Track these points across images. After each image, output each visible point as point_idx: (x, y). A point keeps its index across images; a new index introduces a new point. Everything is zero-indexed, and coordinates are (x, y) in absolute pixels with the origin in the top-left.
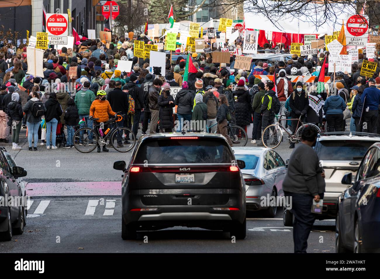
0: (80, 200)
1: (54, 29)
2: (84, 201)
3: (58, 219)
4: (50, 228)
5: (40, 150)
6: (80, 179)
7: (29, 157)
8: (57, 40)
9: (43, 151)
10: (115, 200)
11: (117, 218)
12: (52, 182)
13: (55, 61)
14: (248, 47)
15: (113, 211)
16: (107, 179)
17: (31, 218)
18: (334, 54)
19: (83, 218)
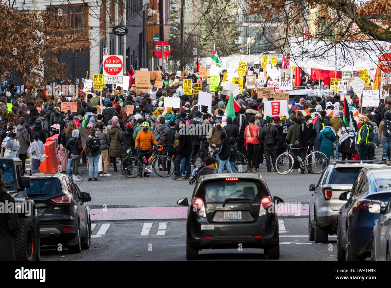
0: (136, 223)
1: (111, 70)
2: (139, 224)
3: (118, 239)
4: (111, 245)
5: (100, 181)
6: (136, 205)
7: (90, 187)
8: (113, 80)
9: (102, 181)
10: (167, 223)
11: (168, 237)
12: (112, 208)
13: (112, 100)
14: (284, 84)
15: (165, 232)
16: (160, 205)
17: (94, 238)
18: (358, 90)
19: (139, 238)
